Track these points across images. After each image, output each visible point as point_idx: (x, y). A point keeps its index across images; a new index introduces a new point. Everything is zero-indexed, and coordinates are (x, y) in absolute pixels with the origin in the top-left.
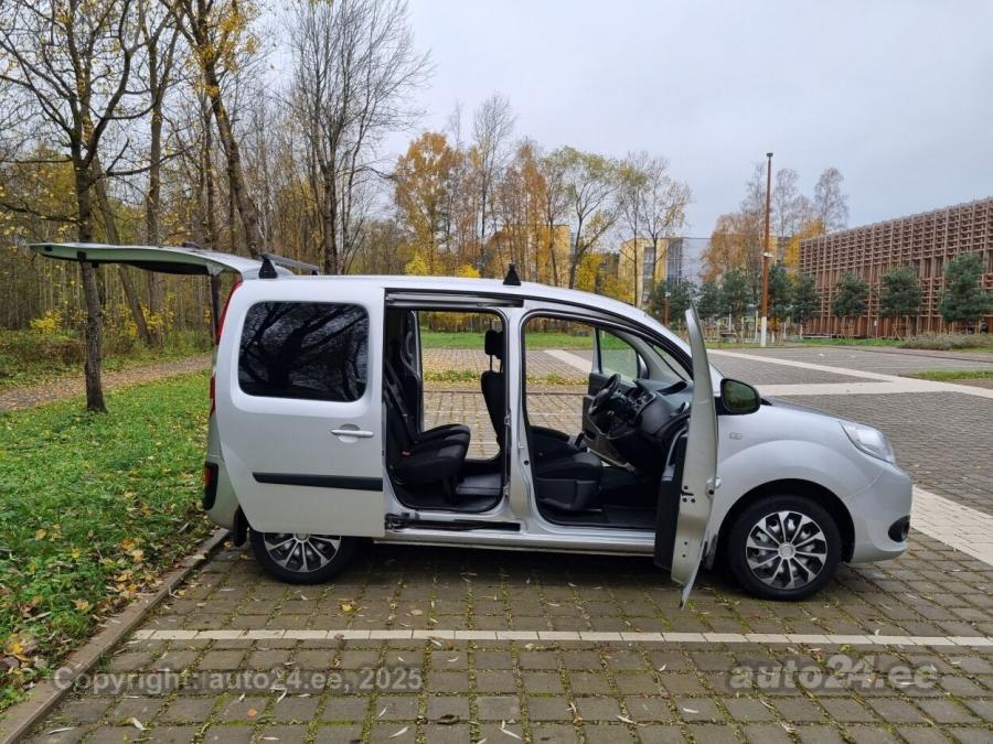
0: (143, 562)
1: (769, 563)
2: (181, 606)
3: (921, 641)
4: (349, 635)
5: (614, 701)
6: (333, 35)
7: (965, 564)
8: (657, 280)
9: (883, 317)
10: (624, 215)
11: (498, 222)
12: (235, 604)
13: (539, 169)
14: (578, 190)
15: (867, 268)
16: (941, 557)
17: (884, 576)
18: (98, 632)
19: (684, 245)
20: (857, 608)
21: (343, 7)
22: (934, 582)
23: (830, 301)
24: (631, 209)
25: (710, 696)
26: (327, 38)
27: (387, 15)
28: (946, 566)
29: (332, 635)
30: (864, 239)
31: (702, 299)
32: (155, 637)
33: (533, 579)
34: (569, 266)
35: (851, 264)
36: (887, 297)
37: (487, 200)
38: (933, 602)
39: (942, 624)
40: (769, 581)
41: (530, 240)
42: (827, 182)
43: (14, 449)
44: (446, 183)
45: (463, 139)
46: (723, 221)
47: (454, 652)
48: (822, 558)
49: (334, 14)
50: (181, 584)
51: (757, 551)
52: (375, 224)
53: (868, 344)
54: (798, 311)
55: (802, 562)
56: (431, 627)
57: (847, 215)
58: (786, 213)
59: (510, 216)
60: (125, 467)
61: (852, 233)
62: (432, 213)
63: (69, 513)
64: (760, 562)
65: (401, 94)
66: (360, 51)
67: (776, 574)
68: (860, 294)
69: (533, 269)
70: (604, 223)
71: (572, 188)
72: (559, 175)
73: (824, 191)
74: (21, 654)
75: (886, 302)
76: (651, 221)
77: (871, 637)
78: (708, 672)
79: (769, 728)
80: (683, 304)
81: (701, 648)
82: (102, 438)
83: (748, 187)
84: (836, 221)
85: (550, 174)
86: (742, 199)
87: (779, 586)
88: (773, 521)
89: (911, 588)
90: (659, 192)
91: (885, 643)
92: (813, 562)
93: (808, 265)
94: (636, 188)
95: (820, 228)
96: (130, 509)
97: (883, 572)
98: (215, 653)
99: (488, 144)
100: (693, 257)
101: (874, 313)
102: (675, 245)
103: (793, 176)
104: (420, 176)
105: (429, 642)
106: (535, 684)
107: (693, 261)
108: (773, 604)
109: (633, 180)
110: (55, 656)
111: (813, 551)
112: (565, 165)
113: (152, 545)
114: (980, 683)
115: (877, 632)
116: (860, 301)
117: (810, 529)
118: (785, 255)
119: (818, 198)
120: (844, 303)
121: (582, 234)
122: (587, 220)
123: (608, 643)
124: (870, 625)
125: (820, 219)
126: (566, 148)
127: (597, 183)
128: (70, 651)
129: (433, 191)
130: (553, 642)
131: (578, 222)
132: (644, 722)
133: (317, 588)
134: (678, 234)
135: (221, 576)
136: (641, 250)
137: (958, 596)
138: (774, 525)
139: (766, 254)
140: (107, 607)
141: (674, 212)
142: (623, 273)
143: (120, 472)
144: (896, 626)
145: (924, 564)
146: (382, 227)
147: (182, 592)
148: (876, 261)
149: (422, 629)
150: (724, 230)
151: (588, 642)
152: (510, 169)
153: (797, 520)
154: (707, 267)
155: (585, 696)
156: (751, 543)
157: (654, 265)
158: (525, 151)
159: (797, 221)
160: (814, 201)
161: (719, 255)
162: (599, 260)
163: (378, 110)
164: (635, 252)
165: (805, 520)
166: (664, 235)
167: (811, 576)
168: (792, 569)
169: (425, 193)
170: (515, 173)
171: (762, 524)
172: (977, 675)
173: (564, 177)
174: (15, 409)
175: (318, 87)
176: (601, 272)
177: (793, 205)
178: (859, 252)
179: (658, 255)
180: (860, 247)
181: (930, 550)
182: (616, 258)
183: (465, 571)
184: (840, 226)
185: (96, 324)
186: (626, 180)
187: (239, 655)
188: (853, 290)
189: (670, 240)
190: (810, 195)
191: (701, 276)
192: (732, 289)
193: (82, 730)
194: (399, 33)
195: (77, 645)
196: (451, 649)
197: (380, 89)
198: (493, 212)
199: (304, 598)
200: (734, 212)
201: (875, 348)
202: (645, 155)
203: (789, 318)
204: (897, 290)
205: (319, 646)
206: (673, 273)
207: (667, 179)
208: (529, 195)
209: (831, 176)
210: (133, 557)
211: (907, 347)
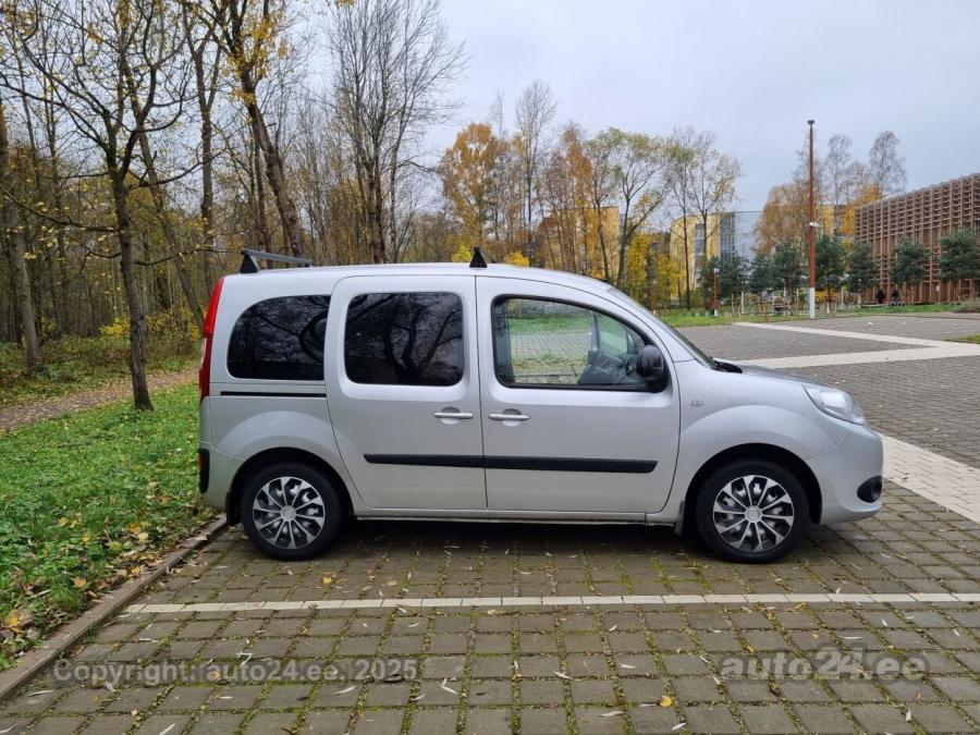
0: (147, 544)
1: (737, 526)
2: (174, 583)
3: (880, 598)
4: (322, 605)
5: (556, 658)
6: (370, 35)
7: (953, 524)
8: (709, 257)
9: (945, 281)
10: (672, 193)
11: (545, 208)
12: (225, 579)
13: (584, 152)
14: (625, 171)
15: (926, 231)
16: (932, 518)
17: (864, 538)
18: (92, 607)
19: (736, 219)
20: (827, 567)
21: (378, 8)
22: (914, 542)
23: (889, 268)
24: (678, 186)
25: (652, 653)
26: (365, 38)
27: (420, 11)
28: (932, 526)
29: (307, 605)
30: (922, 202)
31: (754, 273)
32: (145, 611)
33: (511, 550)
34: (619, 248)
35: (910, 229)
36: (946, 261)
37: (532, 187)
38: (907, 561)
39: (908, 582)
40: (737, 544)
41: (578, 224)
42: (882, 145)
43: (64, 446)
44: (492, 173)
45: (507, 128)
46: (775, 193)
47: (417, 617)
48: (790, 520)
49: (369, 15)
50: (180, 563)
51: (724, 516)
52: (426, 217)
53: (924, 310)
54: (854, 281)
55: (770, 525)
56: (402, 595)
57: (905, 179)
58: (840, 181)
59: (556, 202)
60: (154, 459)
61: (910, 197)
62: (480, 203)
63: (95, 502)
64: (727, 526)
65: (438, 88)
66: (396, 49)
67: (743, 538)
68: (920, 259)
69: (582, 253)
70: (653, 202)
71: (618, 170)
72: (605, 157)
73: (879, 155)
74: (18, 626)
75: (946, 267)
76: (700, 197)
77: (831, 595)
78: (656, 631)
79: (700, 681)
80: (735, 279)
81: (655, 609)
82: (143, 433)
83: (799, 157)
84: (894, 186)
85: (595, 156)
86: (794, 169)
87: (747, 549)
88: (739, 485)
89: (889, 548)
90: (707, 167)
91: (842, 601)
92: (781, 525)
93: (865, 232)
94: (683, 165)
95: (877, 193)
96: (149, 497)
97: (866, 534)
98: (196, 623)
99: (531, 130)
100: (745, 231)
101: (935, 278)
102: (727, 220)
103: (846, 142)
104: (466, 167)
105: (395, 610)
106: (485, 646)
107: (746, 235)
108: (742, 567)
109: (680, 157)
110: (47, 628)
111: (780, 514)
112: (609, 146)
113: (158, 528)
114: (928, 637)
115: (838, 590)
116: (921, 267)
117: (775, 492)
118: (841, 223)
119: (874, 162)
120: (903, 270)
121: (630, 215)
122: (634, 201)
123: (566, 607)
124: (833, 584)
125: (876, 184)
126: (612, 129)
127: (643, 164)
128: (62, 624)
129: (479, 181)
130: (513, 607)
131: (625, 203)
132: (580, 677)
133: (305, 564)
134: (729, 208)
135: (219, 554)
136: (691, 227)
137: (935, 554)
138: (740, 489)
139: (811, 224)
140: (104, 585)
141: (723, 186)
142: (675, 252)
143: (148, 463)
144: (860, 585)
145: (912, 525)
146: (432, 219)
147: (178, 571)
148: (936, 224)
149: (393, 597)
150: (777, 201)
151: (548, 606)
152: (555, 154)
153: (763, 483)
154: (759, 242)
155: (530, 655)
156: (717, 508)
157: (705, 241)
158: (571, 135)
159: (852, 188)
160: (869, 166)
161: (772, 227)
162: (648, 240)
163: (417, 105)
164: (685, 229)
165: (771, 483)
166: (713, 210)
167: (779, 538)
168: (760, 532)
169: (471, 183)
170: (560, 158)
171: (728, 489)
172: (928, 629)
173: (609, 158)
174: (77, 411)
175: (358, 86)
176: (651, 252)
177: (847, 172)
178: (918, 216)
179: (709, 231)
180: (918, 211)
181: (922, 511)
182: (667, 237)
183: (450, 544)
184: (898, 190)
185: (139, 326)
186: (673, 156)
187: (216, 625)
188: (911, 255)
189: (721, 215)
190: (865, 160)
191: (754, 250)
192: (783, 261)
193: (60, 692)
194: (435, 27)
195: (70, 619)
196: (415, 615)
197: (417, 84)
198: (539, 199)
199: (290, 573)
200: (787, 182)
201: (932, 314)
202: (691, 131)
203: (844, 288)
204: (958, 253)
205: (292, 616)
206: (727, 249)
207: (714, 153)
208: (575, 179)
209: (886, 140)
210: (138, 539)
211: (964, 311)
